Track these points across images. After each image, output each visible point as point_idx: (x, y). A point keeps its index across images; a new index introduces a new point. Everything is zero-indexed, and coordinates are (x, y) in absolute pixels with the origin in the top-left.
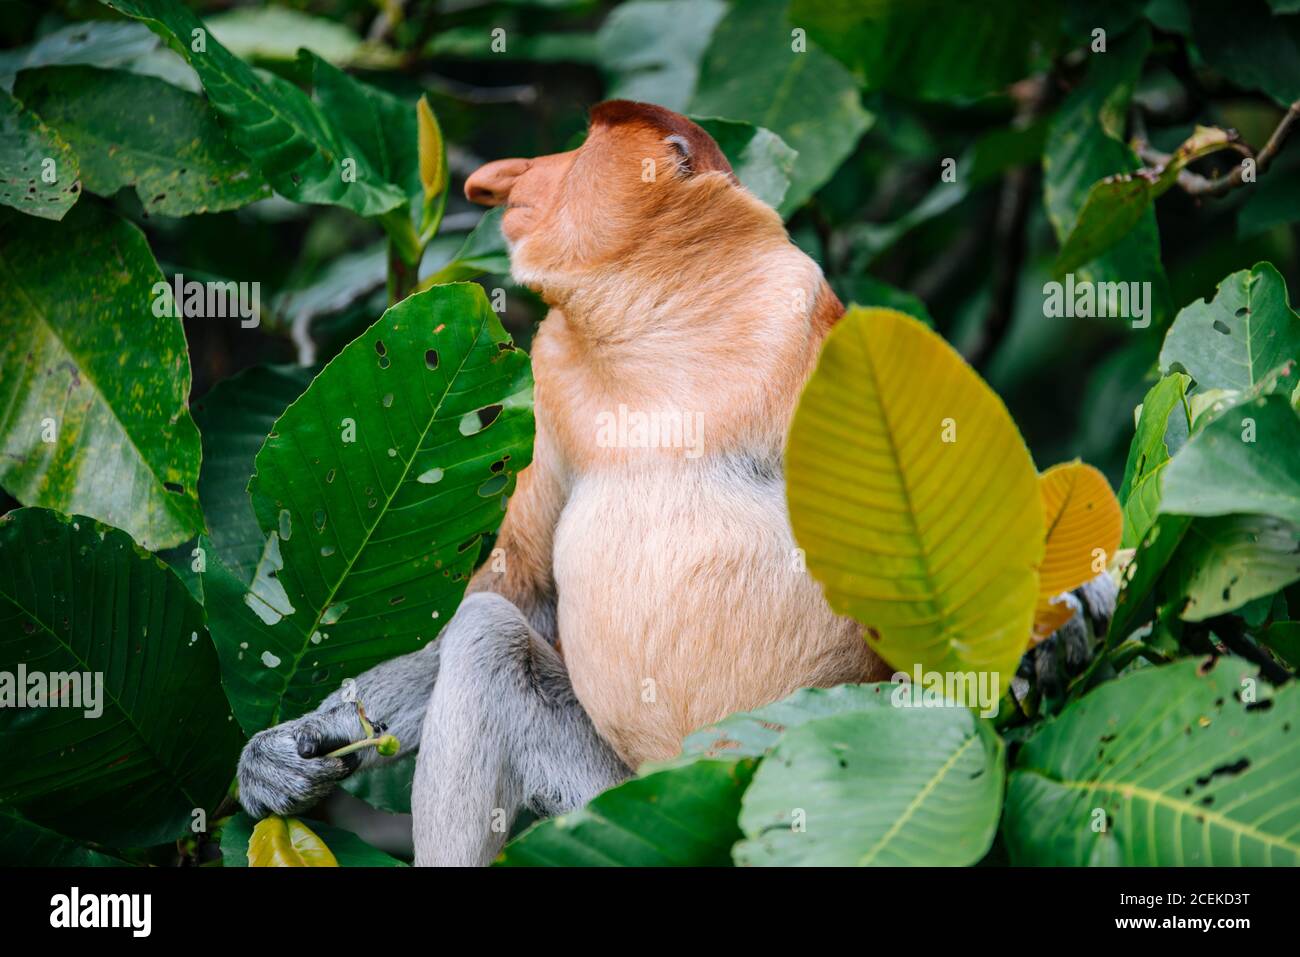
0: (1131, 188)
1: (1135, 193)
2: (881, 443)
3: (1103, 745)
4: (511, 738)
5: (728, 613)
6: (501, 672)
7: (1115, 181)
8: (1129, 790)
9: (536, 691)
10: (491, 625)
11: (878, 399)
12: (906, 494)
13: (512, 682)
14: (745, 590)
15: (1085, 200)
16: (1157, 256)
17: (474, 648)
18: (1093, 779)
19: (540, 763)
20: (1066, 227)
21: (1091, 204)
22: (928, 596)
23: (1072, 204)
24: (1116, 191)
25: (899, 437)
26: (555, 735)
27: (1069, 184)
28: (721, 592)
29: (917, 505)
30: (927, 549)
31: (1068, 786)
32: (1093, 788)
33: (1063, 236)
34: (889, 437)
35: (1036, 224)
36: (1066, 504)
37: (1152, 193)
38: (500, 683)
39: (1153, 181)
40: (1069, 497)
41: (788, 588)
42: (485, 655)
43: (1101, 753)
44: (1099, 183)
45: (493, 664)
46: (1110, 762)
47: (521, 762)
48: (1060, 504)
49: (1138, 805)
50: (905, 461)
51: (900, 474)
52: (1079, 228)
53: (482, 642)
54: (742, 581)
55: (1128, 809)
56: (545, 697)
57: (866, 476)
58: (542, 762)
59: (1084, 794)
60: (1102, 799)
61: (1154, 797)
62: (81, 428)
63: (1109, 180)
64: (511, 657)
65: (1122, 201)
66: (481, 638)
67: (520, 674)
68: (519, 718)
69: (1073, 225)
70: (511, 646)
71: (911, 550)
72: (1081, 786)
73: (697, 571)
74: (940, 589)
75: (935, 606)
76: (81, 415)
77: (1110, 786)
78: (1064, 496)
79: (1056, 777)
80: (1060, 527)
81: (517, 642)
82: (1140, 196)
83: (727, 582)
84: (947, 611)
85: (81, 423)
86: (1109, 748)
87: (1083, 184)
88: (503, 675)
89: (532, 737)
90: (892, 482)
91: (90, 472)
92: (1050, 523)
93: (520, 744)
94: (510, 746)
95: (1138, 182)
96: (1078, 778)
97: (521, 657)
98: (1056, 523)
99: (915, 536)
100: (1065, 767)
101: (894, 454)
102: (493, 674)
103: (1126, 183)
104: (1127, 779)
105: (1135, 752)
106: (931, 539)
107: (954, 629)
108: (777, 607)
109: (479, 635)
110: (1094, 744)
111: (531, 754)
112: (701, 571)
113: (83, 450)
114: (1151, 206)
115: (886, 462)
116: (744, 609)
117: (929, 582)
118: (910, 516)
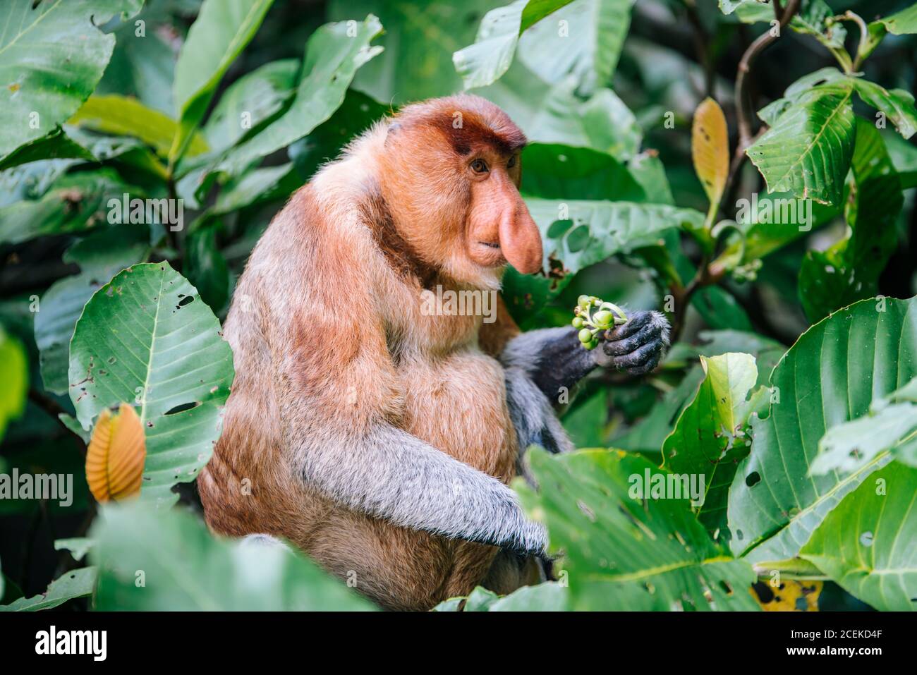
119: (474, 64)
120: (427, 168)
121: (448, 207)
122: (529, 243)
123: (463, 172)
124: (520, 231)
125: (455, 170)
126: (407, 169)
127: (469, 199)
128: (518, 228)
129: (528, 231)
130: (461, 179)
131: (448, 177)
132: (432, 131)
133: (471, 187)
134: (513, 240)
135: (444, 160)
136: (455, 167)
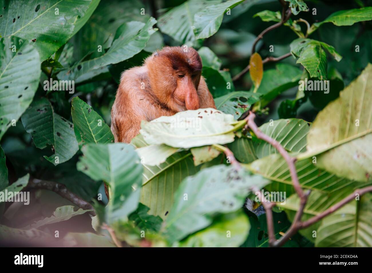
119: (200, 30)
120: (163, 72)
121: (167, 86)
122: (196, 104)
123: (174, 75)
124: (193, 100)
125: (172, 74)
126: (156, 70)
127: (176, 85)
128: (192, 99)
129: (196, 100)
130: (173, 78)
131: (169, 76)
132: (167, 59)
133: (177, 81)
134: (190, 103)
135: (168, 70)
136: (172, 73)
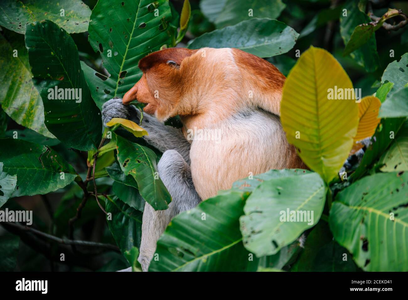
0: (368, 28)
1: (369, 29)
2: (313, 91)
3: (364, 196)
4: (176, 199)
5: (243, 163)
6: (175, 177)
7: (363, 25)
8: (371, 210)
9: (186, 183)
10: (174, 162)
11: (315, 77)
12: (317, 109)
13: (178, 180)
14: (247, 155)
15: (353, 32)
16: (376, 49)
17: (167, 169)
18: (359, 206)
19: (185, 207)
20: (347, 40)
21: (355, 32)
22: (317, 142)
23: (349, 33)
24: (363, 28)
25: (319, 90)
26: (191, 198)
27: (348, 26)
28: (240, 157)
29: (320, 112)
30: (321, 127)
31: (351, 207)
32: (359, 209)
33: (346, 43)
34: (316, 89)
35: (337, 39)
36: (367, 110)
37: (374, 29)
38: (175, 180)
39: (375, 26)
40: (369, 107)
41: (262, 151)
42: (170, 171)
43: (363, 198)
44: (358, 26)
45: (172, 174)
46: (366, 201)
47: (179, 206)
48: (365, 109)
49: (374, 215)
50: (319, 97)
51: (317, 102)
52: (351, 40)
53: (170, 167)
54: (246, 152)
55: (370, 216)
56: (188, 185)
57: (306, 101)
58: (186, 207)
59: (356, 210)
60: (362, 212)
61: (379, 213)
62: (37, 100)
63: (361, 25)
64: (179, 172)
65: (365, 32)
66: (170, 166)
67: (181, 178)
68: (180, 192)
69: (349, 40)
70: (179, 169)
71: (316, 127)
72: (355, 208)
73: (231, 151)
74: (322, 140)
75: (319, 145)
76: (36, 96)
77: (365, 208)
78: (367, 106)
79: (347, 205)
80: (364, 118)
81: (181, 167)
82: (370, 30)
83: (241, 154)
84: (323, 148)
85: (36, 98)
86: (365, 197)
87: (352, 27)
88: (175, 178)
89: (184, 198)
90: (314, 104)
91: (39, 113)
92: (361, 116)
93: (179, 201)
94: (176, 201)
95: (371, 26)
96: (354, 205)
97: (182, 172)
98: (363, 116)
99: (318, 122)
100: (351, 202)
101: (316, 95)
102: (172, 177)
103: (366, 26)
104: (370, 206)
105: (374, 198)
106: (323, 124)
107: (323, 154)
108: (259, 159)
109: (170, 165)
110: (361, 195)
111: (182, 204)
112: (232, 151)
113: (37, 107)
114: (374, 33)
115: (313, 97)
116: (248, 162)
117: (319, 138)
118: (317, 116)
